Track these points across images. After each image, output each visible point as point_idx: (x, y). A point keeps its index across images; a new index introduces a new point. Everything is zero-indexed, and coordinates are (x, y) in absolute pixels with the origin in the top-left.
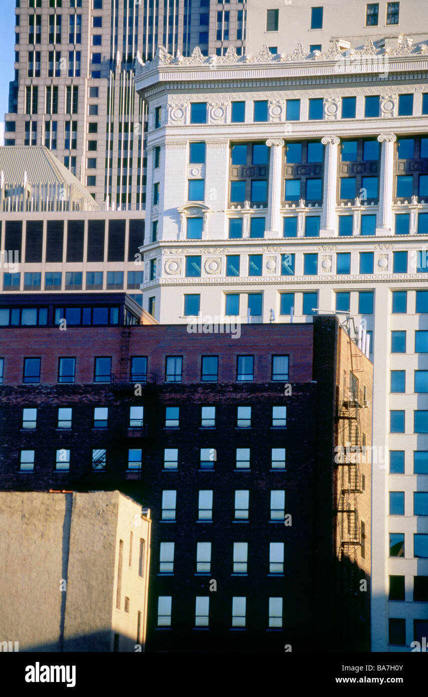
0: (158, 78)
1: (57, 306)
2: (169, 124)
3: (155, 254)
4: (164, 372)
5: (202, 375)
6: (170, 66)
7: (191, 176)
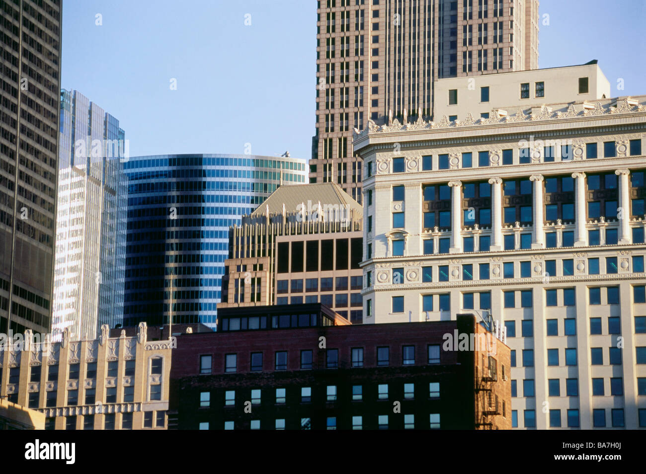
0: (369, 142)
1: (273, 315)
2: (378, 174)
3: (370, 268)
4: (350, 360)
5: (378, 361)
6: (377, 133)
7: (394, 210)
